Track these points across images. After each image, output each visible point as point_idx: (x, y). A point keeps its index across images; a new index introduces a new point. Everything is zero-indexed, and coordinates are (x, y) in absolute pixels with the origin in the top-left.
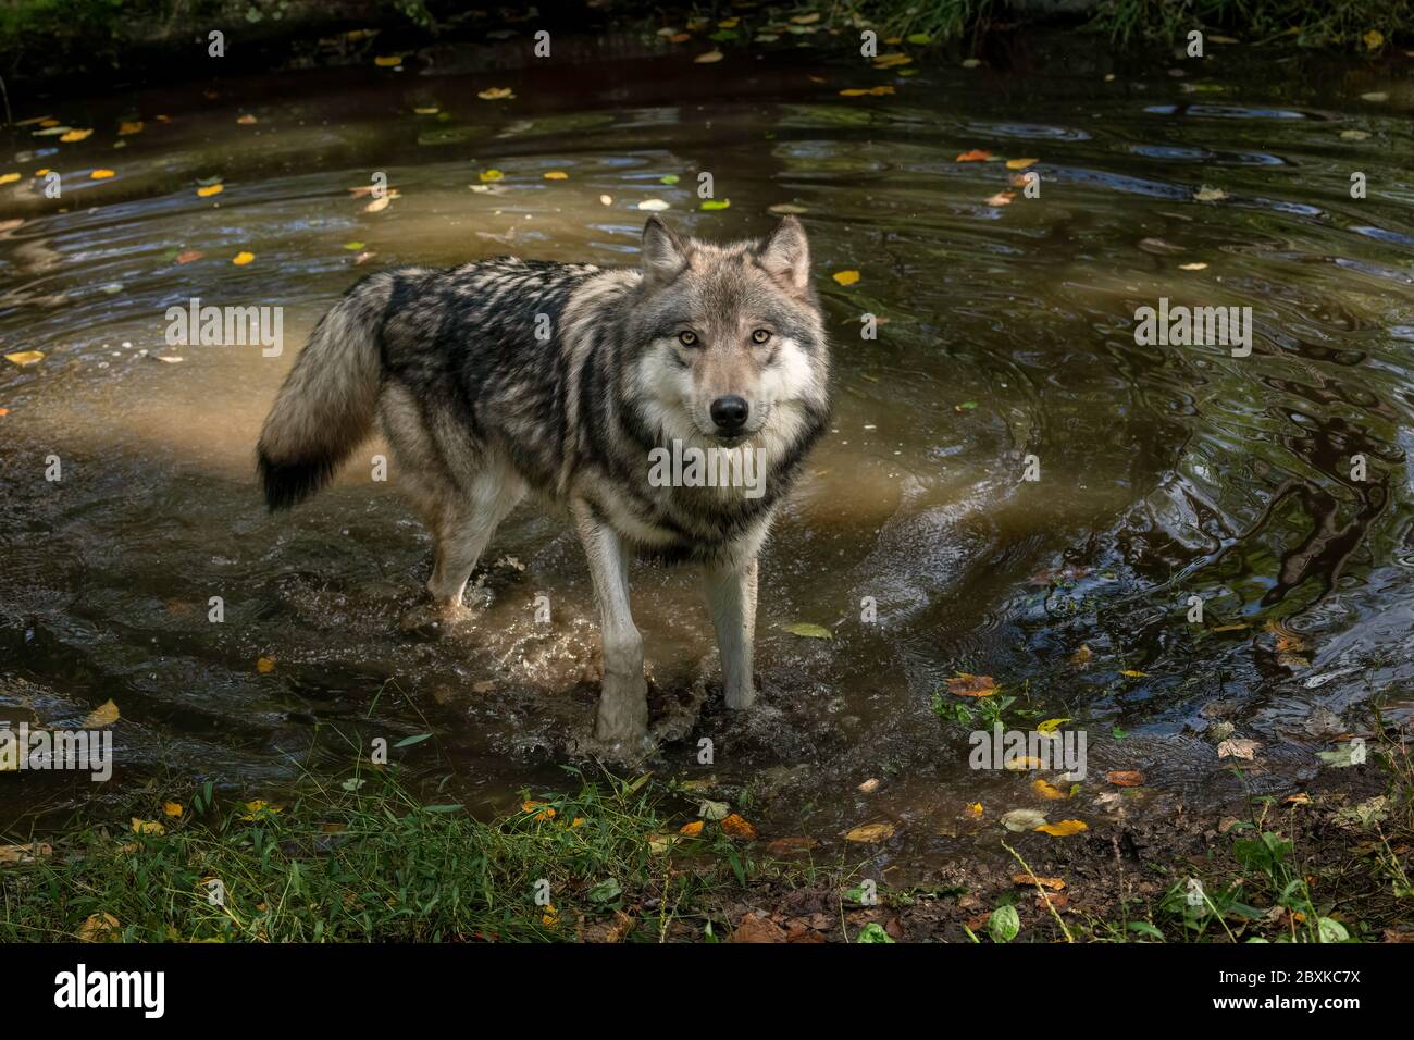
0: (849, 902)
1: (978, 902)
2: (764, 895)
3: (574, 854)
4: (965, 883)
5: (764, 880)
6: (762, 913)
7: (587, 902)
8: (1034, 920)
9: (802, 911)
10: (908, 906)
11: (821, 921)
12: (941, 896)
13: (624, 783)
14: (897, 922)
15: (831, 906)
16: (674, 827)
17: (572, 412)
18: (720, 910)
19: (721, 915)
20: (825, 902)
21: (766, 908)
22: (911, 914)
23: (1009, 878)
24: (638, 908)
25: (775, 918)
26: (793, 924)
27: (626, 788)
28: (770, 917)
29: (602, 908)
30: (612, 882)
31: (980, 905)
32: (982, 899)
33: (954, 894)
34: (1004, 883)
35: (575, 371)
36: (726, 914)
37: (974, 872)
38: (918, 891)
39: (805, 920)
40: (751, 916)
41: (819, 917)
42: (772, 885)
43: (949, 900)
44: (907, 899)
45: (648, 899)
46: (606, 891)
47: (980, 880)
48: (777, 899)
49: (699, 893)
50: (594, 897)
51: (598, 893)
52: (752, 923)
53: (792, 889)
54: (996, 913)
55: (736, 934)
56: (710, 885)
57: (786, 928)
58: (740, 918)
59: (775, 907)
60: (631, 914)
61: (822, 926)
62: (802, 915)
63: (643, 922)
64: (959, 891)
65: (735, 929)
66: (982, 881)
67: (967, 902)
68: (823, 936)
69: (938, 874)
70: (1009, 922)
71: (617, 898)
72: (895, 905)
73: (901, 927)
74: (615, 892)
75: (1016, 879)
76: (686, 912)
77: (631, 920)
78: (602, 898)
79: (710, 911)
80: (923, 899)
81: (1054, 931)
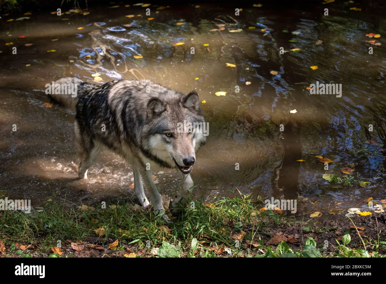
0: (305, 231)
1: (340, 233)
2: (281, 228)
3: (231, 214)
4: (337, 227)
5: (282, 224)
6: (281, 233)
7: (234, 228)
8: (356, 238)
9: (292, 233)
10: (321, 233)
11: (297, 236)
12: (330, 231)
13: (245, 196)
14: (318, 237)
15: (300, 232)
16: (258, 208)
17: (121, 128)
18: (269, 232)
19: (269, 233)
20: (298, 231)
21: (282, 232)
22: (321, 235)
23: (349, 227)
24: (247, 230)
25: (285, 234)
26: (289, 236)
27: (245, 197)
28: (283, 234)
29: (237, 230)
30: (240, 223)
31: (341, 234)
32: (341, 232)
33: (334, 230)
34: (348, 228)
35: (119, 115)
36: (271, 233)
37: (340, 224)
38: (324, 229)
39: (293, 235)
40: (278, 234)
41: (296, 235)
42: (284, 225)
43: (332, 232)
44: (321, 231)
45: (250, 228)
46: (239, 225)
47: (341, 227)
48: (285, 229)
49: (264, 227)
50: (235, 227)
51: (236, 226)
52: (278, 236)
53: (289, 227)
54: (344, 236)
55: (273, 238)
56: (267, 224)
57: (287, 237)
58: (275, 234)
59: (285, 232)
60: (245, 232)
61: (297, 237)
62: (292, 234)
63: (249, 234)
64: (335, 229)
65: (273, 237)
66: (342, 227)
67: (337, 233)
68: (297, 240)
69: (330, 225)
70: (348, 239)
71: (242, 227)
72: (317, 232)
73: (319, 239)
74: (241, 225)
75: (351, 227)
76: (260, 232)
77: (245, 233)
78: (237, 227)
79: (267, 232)
80: (325, 231)
81: (360, 242)
